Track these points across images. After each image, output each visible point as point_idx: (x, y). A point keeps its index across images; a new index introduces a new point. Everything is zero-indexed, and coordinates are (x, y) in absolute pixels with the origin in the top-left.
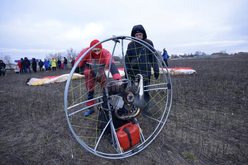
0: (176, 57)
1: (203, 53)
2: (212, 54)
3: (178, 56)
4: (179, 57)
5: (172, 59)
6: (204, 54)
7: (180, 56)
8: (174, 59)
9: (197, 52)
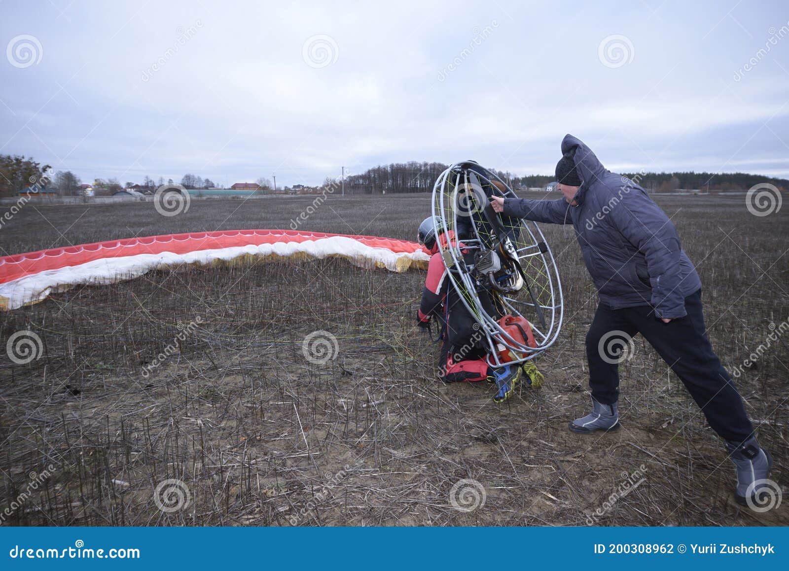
0: (114, 190)
1: (207, 181)
2: (234, 187)
3: (123, 185)
4: (125, 192)
5: (99, 200)
6: (209, 185)
7: (129, 185)
8: (108, 200)
9: (188, 177)
